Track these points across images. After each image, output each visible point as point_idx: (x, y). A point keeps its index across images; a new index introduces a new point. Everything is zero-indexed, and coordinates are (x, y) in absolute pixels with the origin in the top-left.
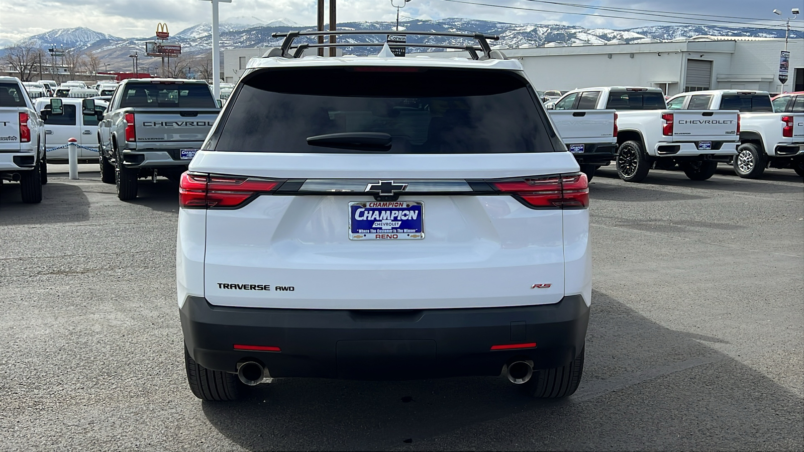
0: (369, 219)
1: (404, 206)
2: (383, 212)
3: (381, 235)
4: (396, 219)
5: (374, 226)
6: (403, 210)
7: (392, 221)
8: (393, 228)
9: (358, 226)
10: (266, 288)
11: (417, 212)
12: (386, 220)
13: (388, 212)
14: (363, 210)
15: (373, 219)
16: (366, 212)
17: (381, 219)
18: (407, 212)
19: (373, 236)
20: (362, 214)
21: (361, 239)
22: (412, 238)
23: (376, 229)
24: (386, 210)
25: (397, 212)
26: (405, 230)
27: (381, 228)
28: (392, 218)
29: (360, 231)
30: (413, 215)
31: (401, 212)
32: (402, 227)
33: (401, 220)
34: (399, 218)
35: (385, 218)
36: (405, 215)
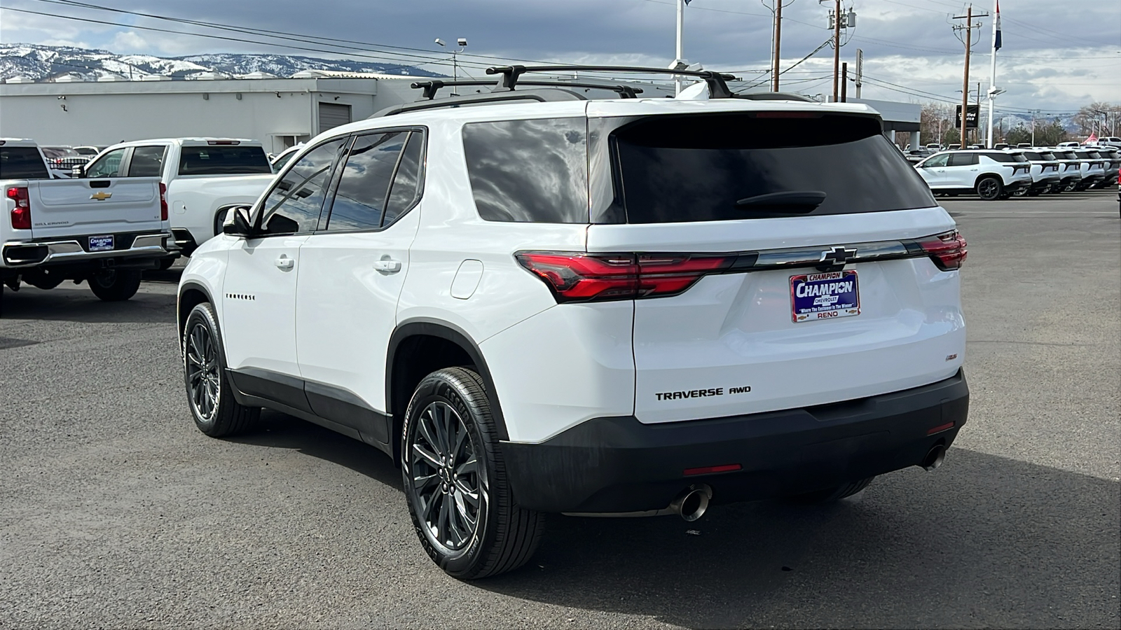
0: (810, 295)
1: (841, 277)
2: (822, 285)
3: (822, 313)
4: (833, 293)
5: (815, 304)
6: (839, 281)
7: (831, 295)
8: (832, 304)
9: (802, 304)
10: (718, 392)
11: (851, 282)
12: (825, 294)
13: (826, 285)
14: (803, 284)
15: (813, 295)
16: (807, 287)
17: (820, 294)
18: (842, 284)
19: (814, 315)
20: (803, 291)
21: (805, 320)
22: (850, 314)
23: (816, 306)
24: (824, 283)
25: (834, 284)
26: (843, 305)
27: (821, 306)
28: (831, 293)
29: (802, 311)
30: (848, 286)
31: (837, 284)
32: (840, 302)
33: (838, 294)
34: (836, 292)
35: (824, 293)
36: (841, 287)
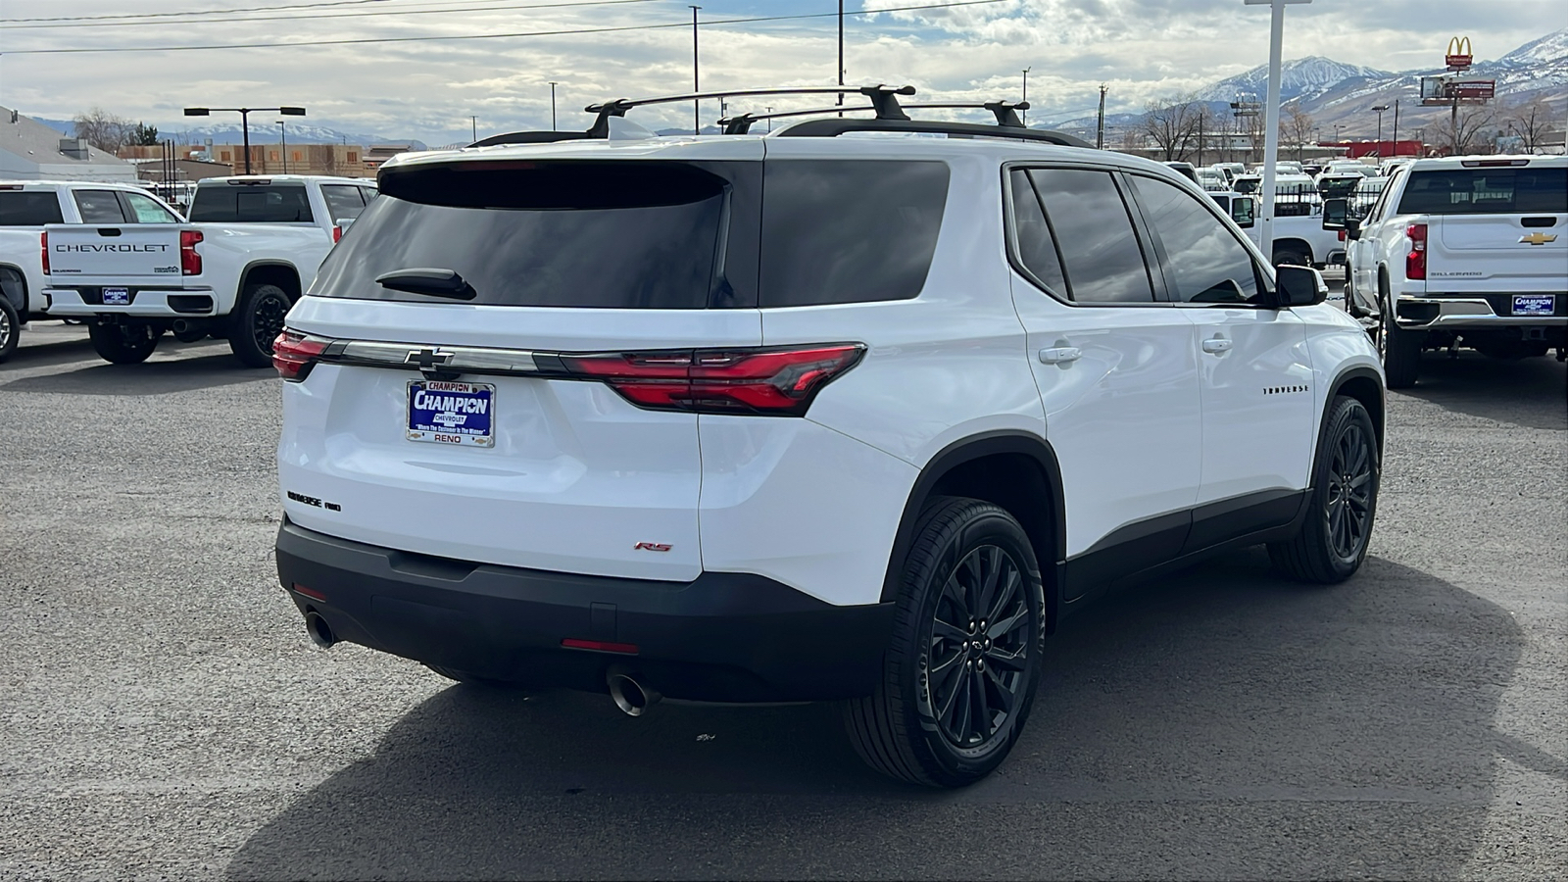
0: (430, 408)
1: (470, 391)
2: (446, 398)
3: (441, 434)
4: (460, 412)
5: (435, 421)
6: (469, 396)
7: (457, 413)
8: (457, 426)
9: (420, 418)
10: (317, 503)
11: (486, 401)
12: (450, 410)
13: (452, 399)
14: (423, 393)
15: (433, 409)
16: (427, 397)
17: (443, 409)
18: (473, 400)
19: (431, 435)
20: (421, 402)
21: (418, 439)
22: (477, 444)
23: (436, 425)
24: (450, 395)
25: (462, 399)
26: (471, 430)
27: (442, 425)
28: (457, 410)
29: (420, 426)
30: (480, 406)
31: (466, 399)
32: (467, 425)
33: (467, 414)
34: (464, 411)
35: (448, 409)
36: (472, 406)
